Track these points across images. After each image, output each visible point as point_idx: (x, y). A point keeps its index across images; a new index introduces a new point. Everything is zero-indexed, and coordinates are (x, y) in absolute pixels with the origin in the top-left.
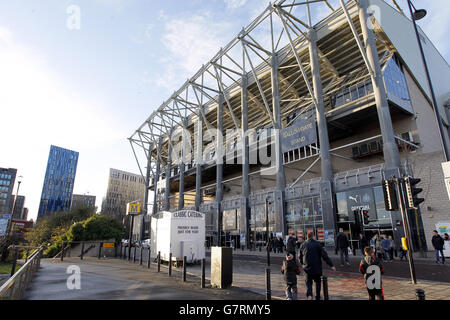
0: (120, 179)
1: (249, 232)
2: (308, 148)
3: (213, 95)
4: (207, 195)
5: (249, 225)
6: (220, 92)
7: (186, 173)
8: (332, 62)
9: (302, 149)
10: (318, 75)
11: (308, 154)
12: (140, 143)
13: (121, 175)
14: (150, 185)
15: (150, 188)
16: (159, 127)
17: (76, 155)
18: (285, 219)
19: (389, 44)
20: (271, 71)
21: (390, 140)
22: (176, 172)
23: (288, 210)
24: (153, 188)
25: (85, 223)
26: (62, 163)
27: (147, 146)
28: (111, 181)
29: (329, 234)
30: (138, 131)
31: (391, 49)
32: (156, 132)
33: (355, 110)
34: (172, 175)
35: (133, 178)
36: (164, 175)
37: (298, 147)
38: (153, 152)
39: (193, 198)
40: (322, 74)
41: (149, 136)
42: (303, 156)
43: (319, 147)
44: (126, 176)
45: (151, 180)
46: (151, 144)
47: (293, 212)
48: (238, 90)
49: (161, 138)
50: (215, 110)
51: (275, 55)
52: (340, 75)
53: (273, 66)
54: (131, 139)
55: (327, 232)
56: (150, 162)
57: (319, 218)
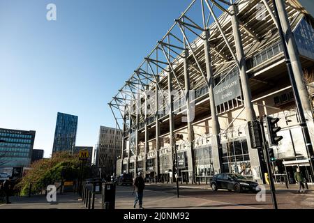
2: (235, 101)
7: (149, 126)
9: (230, 102)
11: (235, 105)
12: (117, 106)
13: (109, 131)
17: (76, 118)
22: (142, 126)
26: (66, 124)
28: (102, 136)
30: (115, 98)
34: (140, 128)
35: (118, 132)
37: (227, 101)
42: (231, 107)
43: (243, 99)
44: (112, 131)
51: (207, 30)
54: (110, 104)
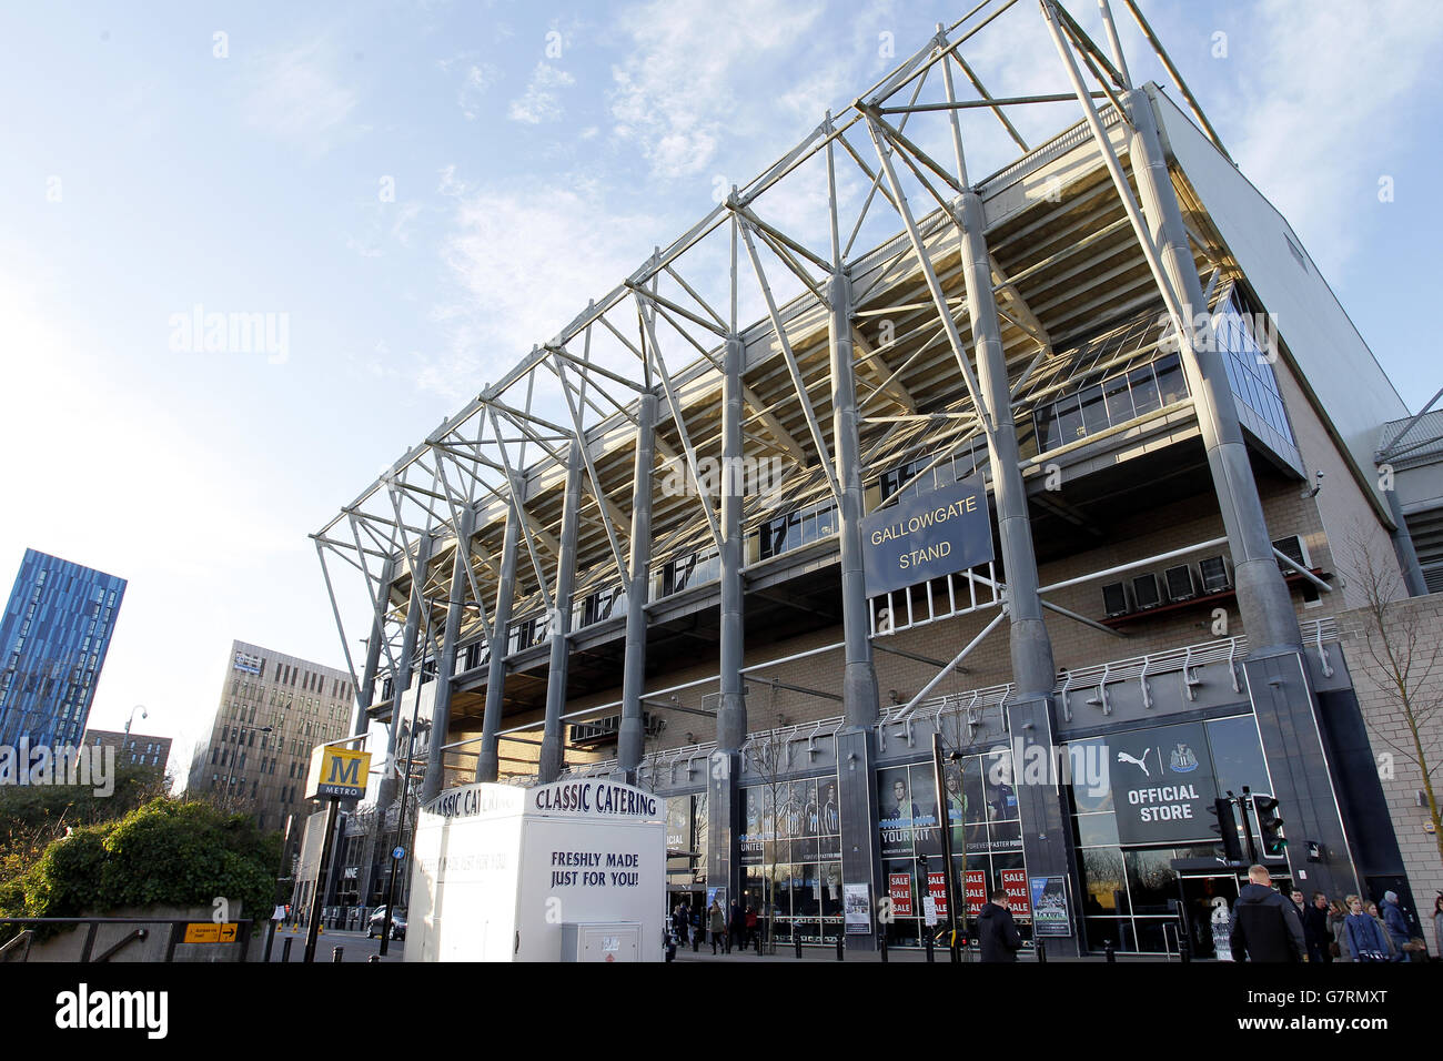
0: (267, 681)
1: (740, 879)
2: (961, 583)
3: (626, 396)
4: (579, 744)
5: (739, 855)
6: (647, 390)
7: (509, 664)
8: (1031, 304)
9: (939, 586)
10: (995, 339)
11: (963, 601)
12: (354, 555)
13: (271, 668)
14: (377, 701)
15: (375, 713)
16: (426, 500)
17: (115, 588)
18: (878, 833)
19: (1222, 251)
20: (830, 323)
21: (1258, 554)
22: (472, 659)
23: (890, 803)
24: (385, 714)
25: (112, 832)
26: (61, 613)
27: (377, 566)
28: (234, 688)
29: (1050, 889)
30: (351, 511)
31: (1225, 270)
32: (414, 516)
33: (1124, 457)
34: (460, 669)
35: (314, 679)
36: (430, 666)
37: (927, 579)
38: (394, 587)
39: (533, 752)
40: (1005, 337)
41: (388, 530)
42: (941, 606)
43: (1000, 576)
44: (288, 671)
45: (379, 686)
46: (392, 560)
47: (906, 808)
48: (715, 382)
49: (430, 538)
50: (628, 449)
51: (845, 274)
52: (1057, 349)
53: (836, 307)
54: (320, 539)
55: (1038, 884)
56: (381, 620)
57: (1007, 832)
